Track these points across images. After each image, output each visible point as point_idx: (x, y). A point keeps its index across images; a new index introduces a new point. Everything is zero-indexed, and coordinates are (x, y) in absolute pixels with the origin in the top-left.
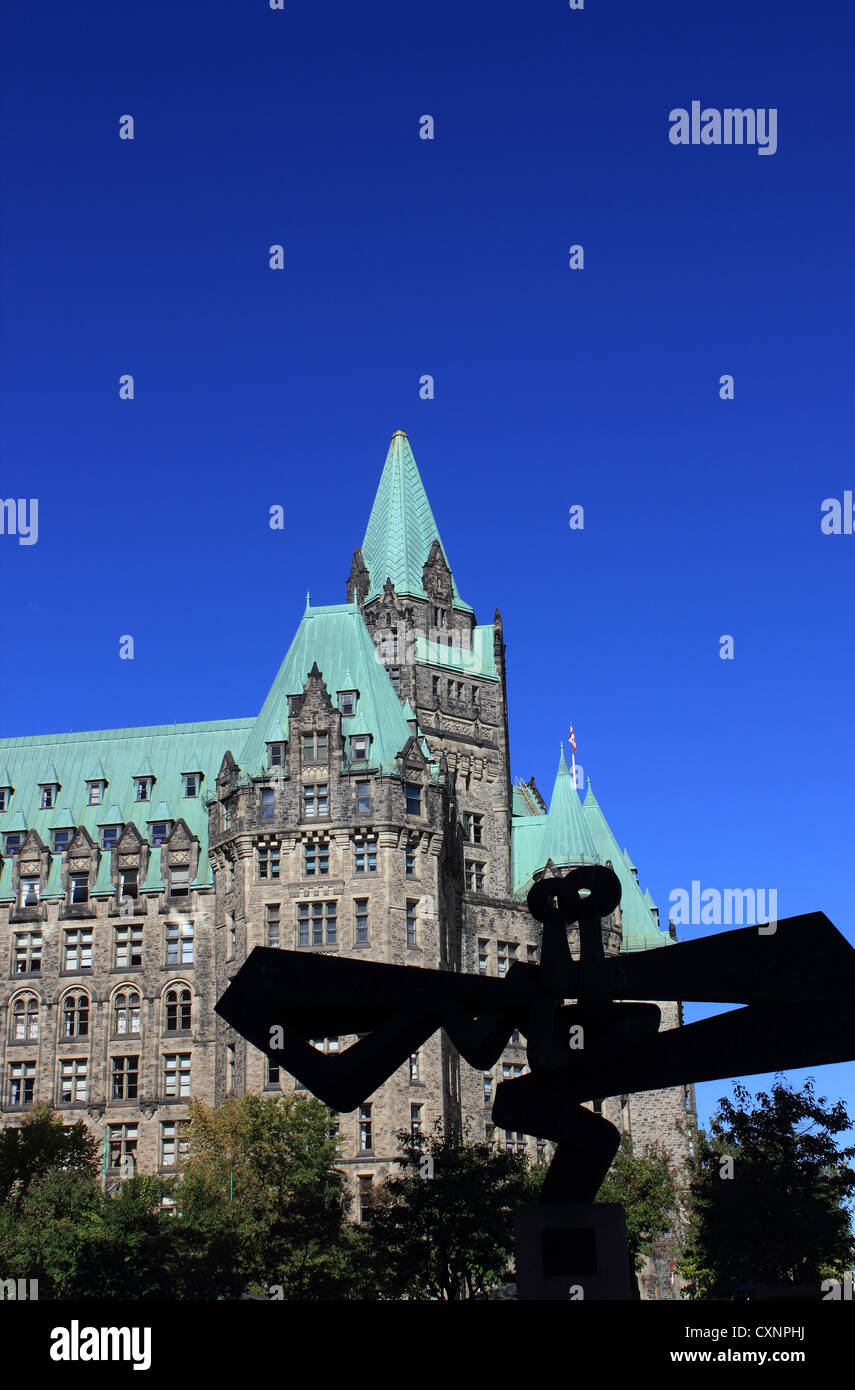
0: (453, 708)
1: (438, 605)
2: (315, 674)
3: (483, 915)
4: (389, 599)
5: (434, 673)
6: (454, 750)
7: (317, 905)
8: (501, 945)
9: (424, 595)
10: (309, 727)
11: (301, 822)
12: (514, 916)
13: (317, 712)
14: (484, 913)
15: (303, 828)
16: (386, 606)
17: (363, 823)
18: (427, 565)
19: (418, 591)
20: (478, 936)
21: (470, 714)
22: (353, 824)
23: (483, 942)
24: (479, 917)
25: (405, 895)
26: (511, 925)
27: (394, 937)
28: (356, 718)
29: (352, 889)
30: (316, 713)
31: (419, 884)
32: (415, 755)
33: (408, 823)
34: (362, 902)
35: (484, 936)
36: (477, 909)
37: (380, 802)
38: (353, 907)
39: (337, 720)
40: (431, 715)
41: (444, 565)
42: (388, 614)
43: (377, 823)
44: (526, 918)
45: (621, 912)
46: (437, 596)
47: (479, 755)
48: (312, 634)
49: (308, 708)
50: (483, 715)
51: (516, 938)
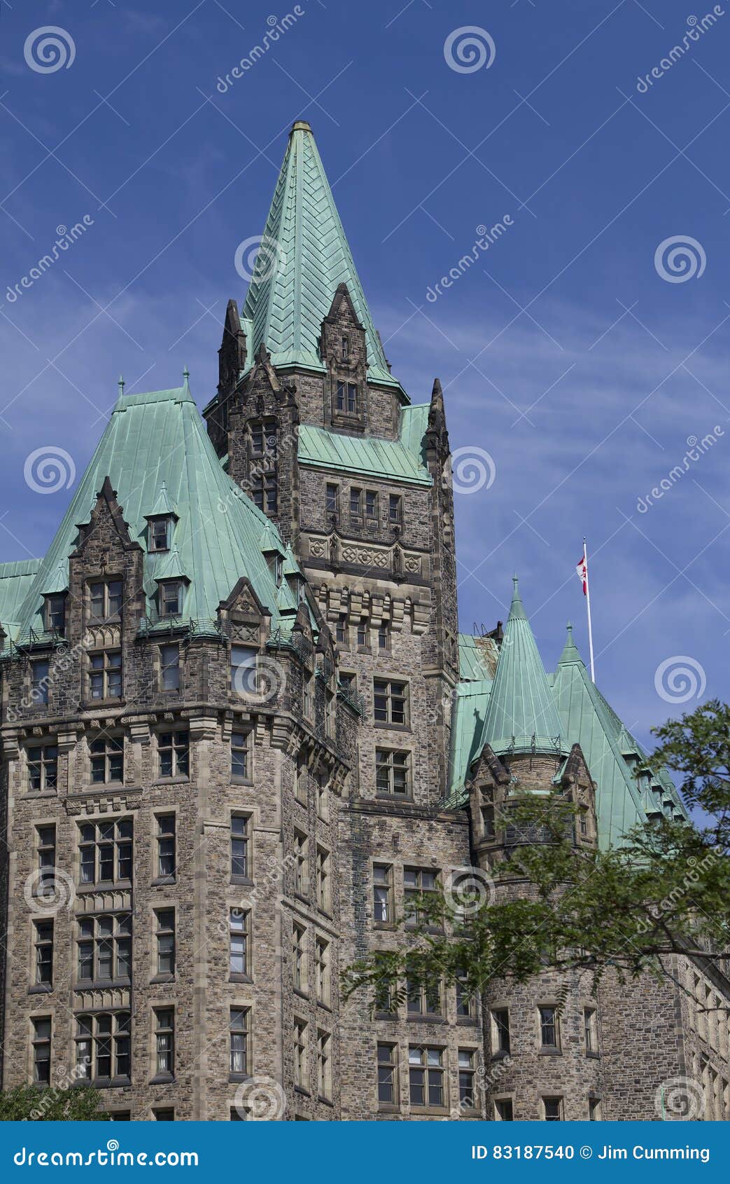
0: (358, 529)
1: (342, 378)
2: (107, 494)
3: (381, 829)
4: (262, 373)
5: (328, 479)
6: (359, 589)
7: (106, 825)
8: (410, 871)
9: (321, 366)
10: (96, 571)
11: (84, 708)
12: (431, 829)
13: (108, 550)
14: (382, 826)
15: (87, 715)
16: (257, 386)
17: (169, 706)
18: (328, 322)
19: (310, 359)
20: (372, 859)
21: (386, 536)
22: (154, 707)
23: (383, 868)
24: (376, 832)
25: (229, 807)
26: (426, 842)
27: (210, 868)
28: (171, 554)
29: (154, 801)
30: (105, 550)
31: (251, 790)
32: (245, 605)
33: (233, 702)
34: (167, 821)
35: (382, 859)
36: (372, 821)
37: (192, 675)
38: (155, 828)
39: (135, 559)
40: (323, 541)
41: (354, 319)
42: (260, 397)
43: (187, 704)
44: (450, 832)
45: (595, 818)
46: (344, 367)
47: (398, 595)
48: (122, 435)
49: (96, 543)
50: (406, 537)
51: (434, 861)
